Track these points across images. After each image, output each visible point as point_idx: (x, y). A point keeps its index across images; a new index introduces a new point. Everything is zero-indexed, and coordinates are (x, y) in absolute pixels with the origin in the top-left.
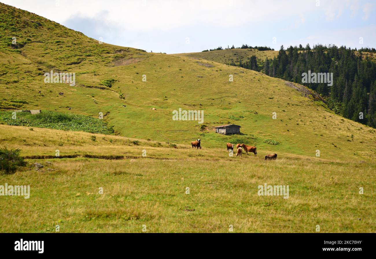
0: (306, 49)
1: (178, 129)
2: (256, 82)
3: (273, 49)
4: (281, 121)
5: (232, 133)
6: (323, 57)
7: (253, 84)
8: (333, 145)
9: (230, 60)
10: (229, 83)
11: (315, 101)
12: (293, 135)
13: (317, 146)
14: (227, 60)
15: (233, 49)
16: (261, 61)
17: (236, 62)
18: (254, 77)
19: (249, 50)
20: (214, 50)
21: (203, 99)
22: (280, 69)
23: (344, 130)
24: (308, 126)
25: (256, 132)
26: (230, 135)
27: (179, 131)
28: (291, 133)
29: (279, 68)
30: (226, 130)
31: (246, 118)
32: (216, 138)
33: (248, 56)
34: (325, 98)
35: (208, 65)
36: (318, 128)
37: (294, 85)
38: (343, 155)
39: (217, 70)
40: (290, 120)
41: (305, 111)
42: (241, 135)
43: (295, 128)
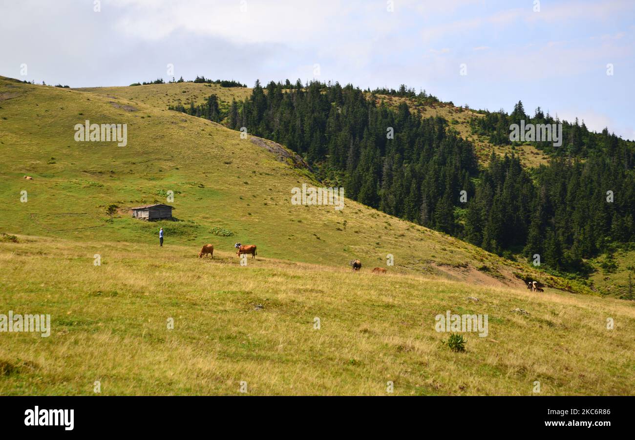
0: (295, 87)
1: (68, 211)
2: (206, 136)
3: (245, 85)
4: (241, 198)
5: (158, 218)
6: (319, 100)
7: (200, 140)
8: (315, 236)
9: (175, 100)
10: (162, 138)
11: (297, 168)
12: (257, 220)
13: (291, 238)
14: (171, 101)
15: (181, 83)
16: (225, 104)
17: (185, 104)
18: (202, 129)
19: (206, 86)
20: (150, 84)
21: (117, 163)
22: (253, 117)
23: (335, 214)
24: (282, 206)
25: (198, 216)
26: (155, 222)
27: (69, 215)
28: (253, 217)
29: (252, 115)
30: (150, 213)
31: (184, 193)
32: (131, 226)
33: (204, 96)
34: (320, 164)
35: (129, 108)
36: (296, 211)
37: (265, 143)
38: (328, 251)
39: (142, 115)
40: (254, 198)
41: (278, 183)
42: (174, 221)
43: (261, 210)
